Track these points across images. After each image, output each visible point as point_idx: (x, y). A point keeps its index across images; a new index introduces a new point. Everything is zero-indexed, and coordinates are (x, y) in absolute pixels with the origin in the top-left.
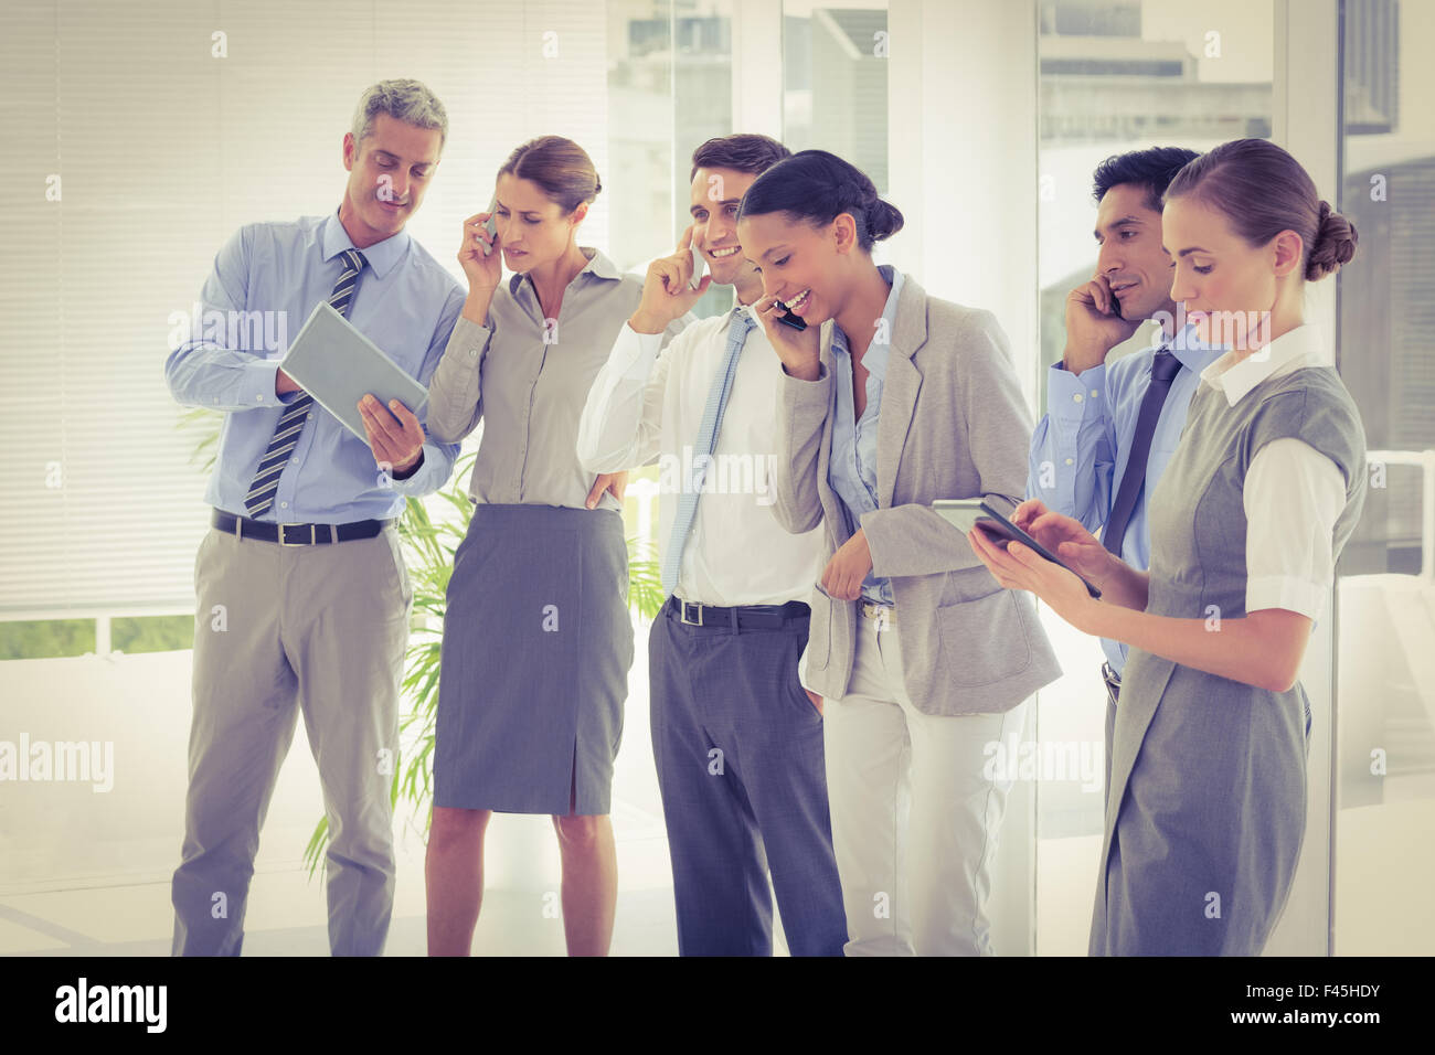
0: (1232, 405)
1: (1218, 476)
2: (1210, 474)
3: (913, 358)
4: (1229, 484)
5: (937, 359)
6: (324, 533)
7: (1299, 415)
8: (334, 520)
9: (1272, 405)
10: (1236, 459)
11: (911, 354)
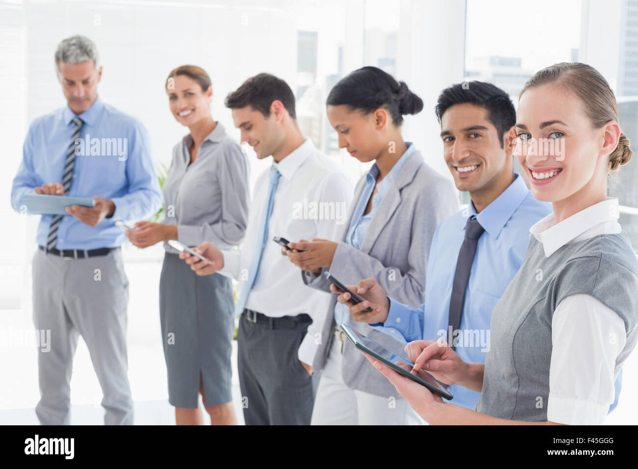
0: (547, 257)
1: (532, 313)
2: (526, 310)
3: (401, 190)
4: (539, 320)
5: (412, 194)
6: (81, 254)
7: (594, 276)
8: (86, 248)
9: (574, 266)
10: (546, 301)
11: (400, 187)
